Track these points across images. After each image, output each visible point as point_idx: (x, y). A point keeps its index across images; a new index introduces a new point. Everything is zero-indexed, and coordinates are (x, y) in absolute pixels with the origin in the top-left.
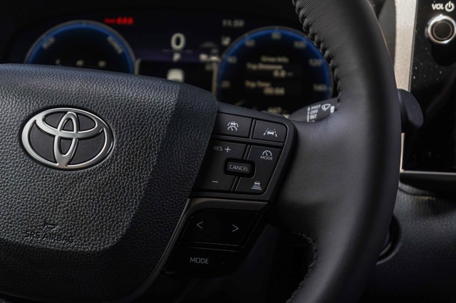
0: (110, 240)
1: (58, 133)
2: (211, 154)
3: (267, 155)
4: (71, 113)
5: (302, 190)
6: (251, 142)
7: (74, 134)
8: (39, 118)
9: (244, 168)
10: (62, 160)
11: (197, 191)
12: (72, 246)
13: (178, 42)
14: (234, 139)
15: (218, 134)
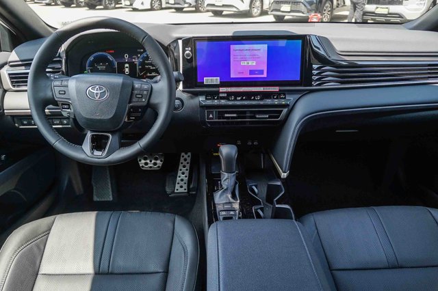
0: (111, 116)
1: (95, 92)
2: (132, 93)
3: (145, 92)
4: (97, 87)
5: (154, 100)
6: (141, 90)
7: (99, 92)
8: (90, 88)
9: (138, 96)
10: (97, 98)
11: (130, 102)
12: (102, 118)
13: (126, 56)
14: (137, 89)
15: (133, 89)
